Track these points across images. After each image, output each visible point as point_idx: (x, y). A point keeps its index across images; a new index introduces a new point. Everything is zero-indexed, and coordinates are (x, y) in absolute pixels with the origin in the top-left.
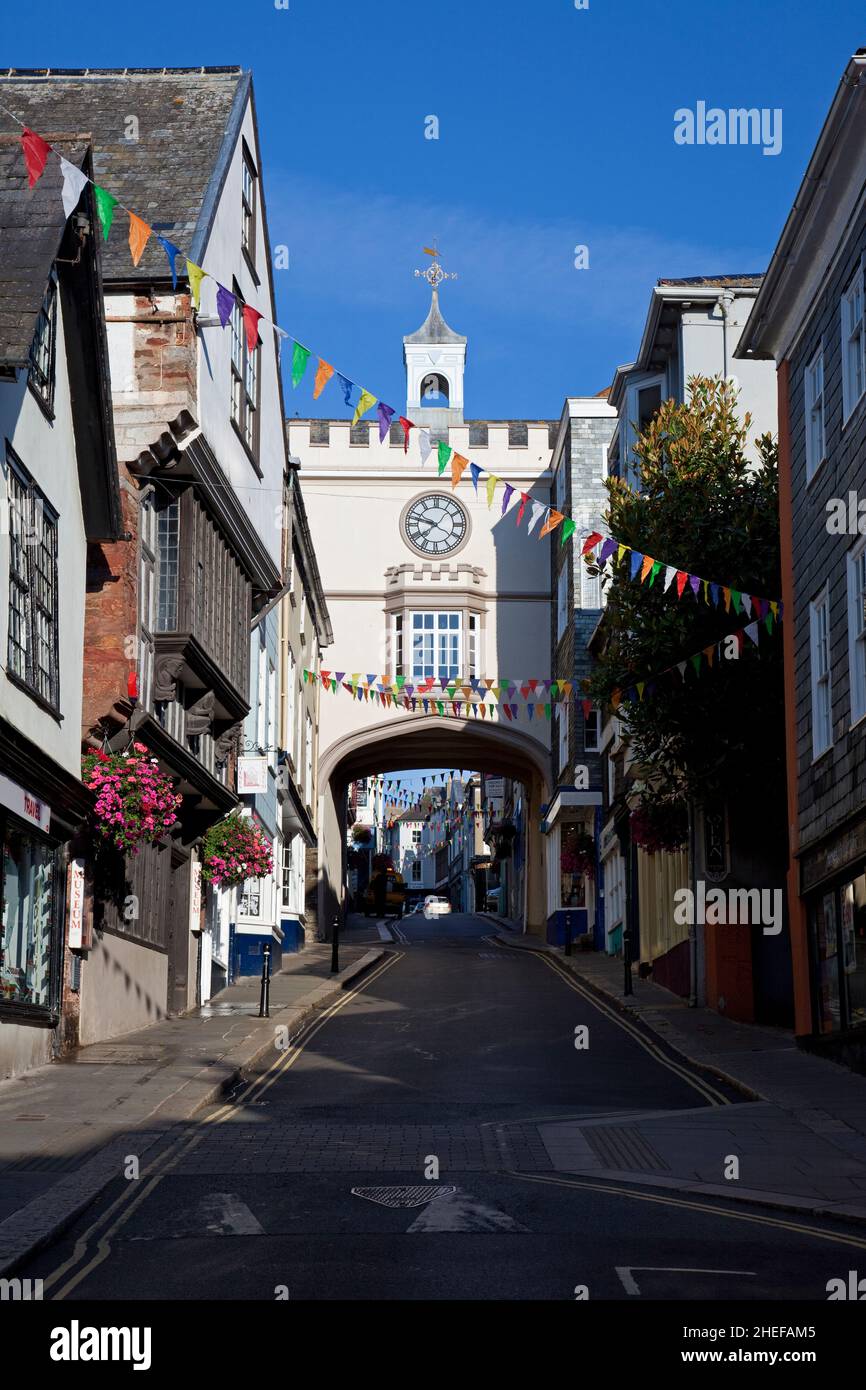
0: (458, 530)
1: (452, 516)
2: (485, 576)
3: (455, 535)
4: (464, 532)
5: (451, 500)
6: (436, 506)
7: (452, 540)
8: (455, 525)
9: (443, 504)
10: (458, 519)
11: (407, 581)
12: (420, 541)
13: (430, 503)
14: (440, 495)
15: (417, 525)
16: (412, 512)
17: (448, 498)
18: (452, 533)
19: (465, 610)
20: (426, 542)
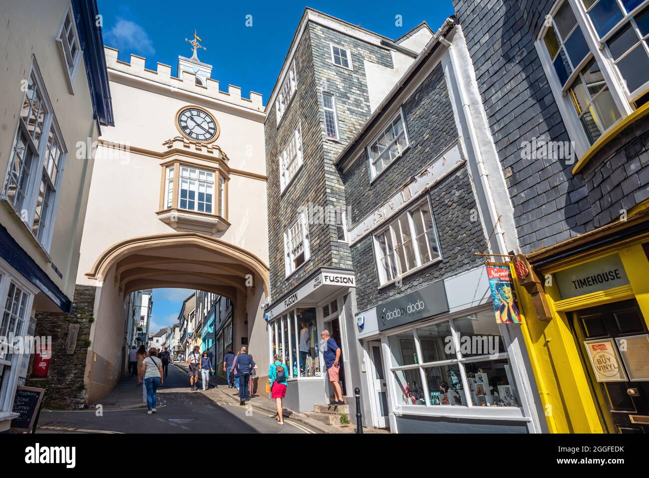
0: (212, 131)
1: (208, 123)
2: (228, 159)
3: (210, 133)
4: (215, 133)
6: (198, 115)
7: (208, 136)
8: (210, 128)
9: (203, 115)
10: (212, 125)
11: (178, 145)
12: (188, 131)
13: (195, 113)
14: (202, 111)
15: (186, 122)
16: (183, 114)
17: (206, 113)
18: (208, 132)
19: (217, 172)
20: (191, 133)
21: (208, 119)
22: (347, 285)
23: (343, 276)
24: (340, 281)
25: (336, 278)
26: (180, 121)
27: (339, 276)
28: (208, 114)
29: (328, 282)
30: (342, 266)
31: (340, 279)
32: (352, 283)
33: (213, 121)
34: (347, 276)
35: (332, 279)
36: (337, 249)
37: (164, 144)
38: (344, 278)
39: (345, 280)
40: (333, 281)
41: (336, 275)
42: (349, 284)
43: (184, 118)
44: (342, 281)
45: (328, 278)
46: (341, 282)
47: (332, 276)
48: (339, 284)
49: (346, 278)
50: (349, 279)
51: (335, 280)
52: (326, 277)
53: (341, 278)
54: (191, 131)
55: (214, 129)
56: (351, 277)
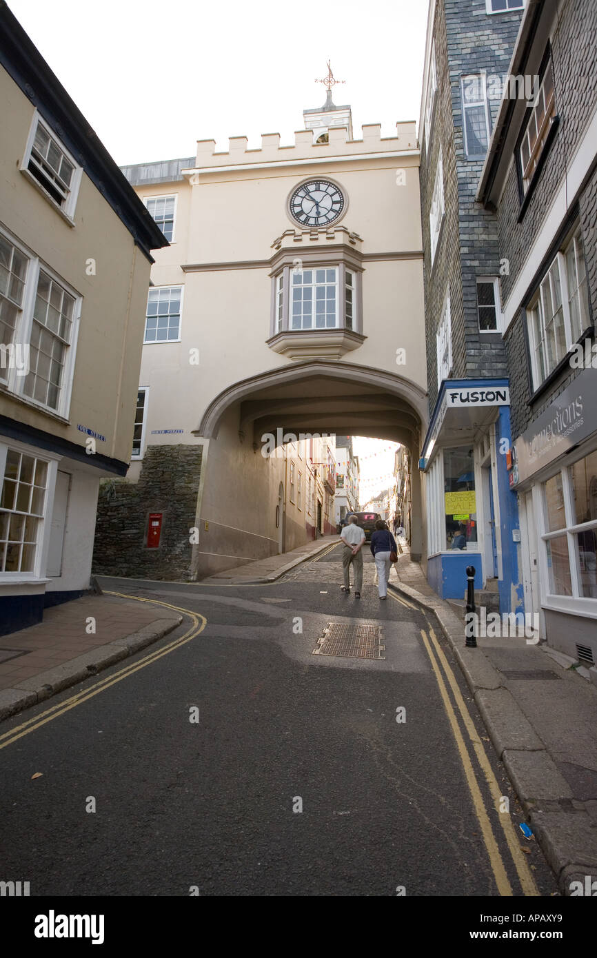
0: (337, 207)
1: (331, 196)
2: (362, 241)
3: (334, 211)
4: (341, 208)
5: (330, 184)
6: (318, 190)
7: (332, 215)
8: (334, 203)
9: (323, 187)
10: (336, 198)
11: (288, 243)
12: (303, 218)
13: (312, 188)
14: (321, 181)
15: (300, 205)
16: (297, 195)
17: (328, 182)
18: (332, 210)
19: (341, 265)
20: (308, 218)
21: (331, 190)
22: (495, 403)
23: (486, 390)
24: (480, 398)
25: (472, 395)
26: (293, 206)
27: (479, 390)
28: (330, 183)
29: (458, 403)
30: (486, 373)
31: (479, 396)
32: (504, 399)
33: (338, 191)
34: (494, 390)
35: (464, 397)
36: (478, 345)
37: (272, 247)
38: (489, 393)
39: (491, 397)
40: (467, 399)
41: (471, 390)
42: (500, 402)
43: (298, 201)
44: (484, 398)
45: (458, 396)
46: (482, 400)
47: (464, 392)
48: (479, 404)
49: (492, 393)
50: (498, 393)
51: (470, 398)
52: (454, 396)
53: (482, 393)
54: (308, 216)
55: (341, 202)
56: (502, 390)
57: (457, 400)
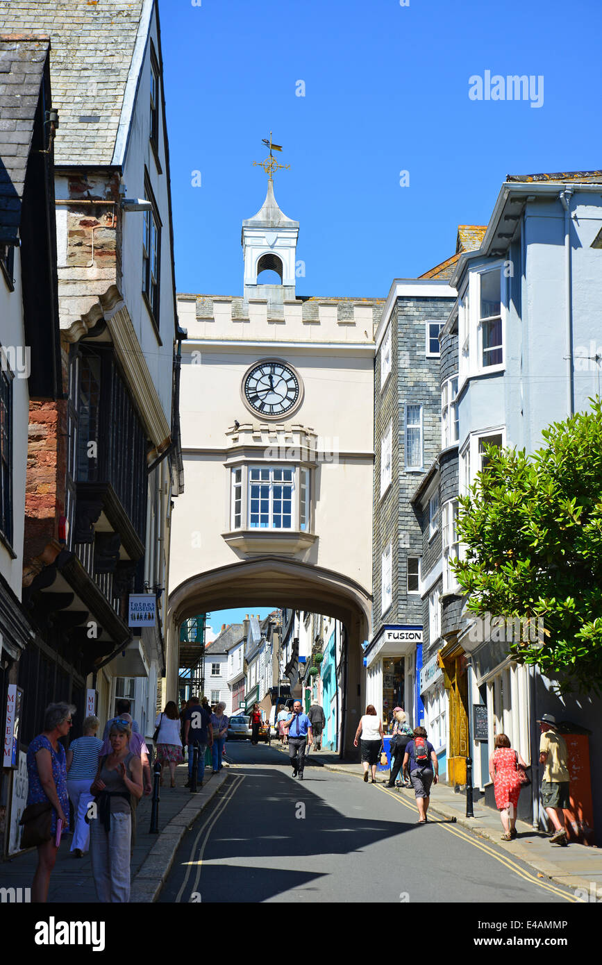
0: (292, 395)
1: (287, 382)
2: (316, 436)
3: (289, 399)
4: (296, 396)
6: (272, 373)
7: (286, 403)
8: (289, 390)
9: (279, 371)
10: (292, 384)
11: (247, 440)
12: (258, 404)
13: (267, 370)
14: (276, 363)
15: (255, 389)
16: (252, 377)
17: (283, 366)
18: (287, 397)
19: (298, 467)
20: (263, 405)
21: (287, 376)
22: (414, 641)
23: (409, 632)
25: (401, 635)
26: (247, 388)
27: (405, 632)
28: (285, 367)
29: (392, 640)
30: (409, 621)
31: (405, 635)
32: (420, 638)
33: (293, 377)
34: (414, 632)
35: (396, 636)
36: (405, 602)
37: (227, 434)
38: (411, 634)
39: (412, 636)
40: (398, 637)
41: (401, 632)
42: (417, 639)
43: (252, 383)
45: (392, 635)
46: (407, 638)
47: (396, 633)
48: (404, 640)
49: (413, 634)
50: (416, 634)
51: (400, 637)
52: (389, 635)
53: (407, 634)
54: (263, 402)
55: (296, 390)
56: (418, 632)
57: (392, 637)
